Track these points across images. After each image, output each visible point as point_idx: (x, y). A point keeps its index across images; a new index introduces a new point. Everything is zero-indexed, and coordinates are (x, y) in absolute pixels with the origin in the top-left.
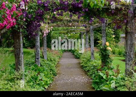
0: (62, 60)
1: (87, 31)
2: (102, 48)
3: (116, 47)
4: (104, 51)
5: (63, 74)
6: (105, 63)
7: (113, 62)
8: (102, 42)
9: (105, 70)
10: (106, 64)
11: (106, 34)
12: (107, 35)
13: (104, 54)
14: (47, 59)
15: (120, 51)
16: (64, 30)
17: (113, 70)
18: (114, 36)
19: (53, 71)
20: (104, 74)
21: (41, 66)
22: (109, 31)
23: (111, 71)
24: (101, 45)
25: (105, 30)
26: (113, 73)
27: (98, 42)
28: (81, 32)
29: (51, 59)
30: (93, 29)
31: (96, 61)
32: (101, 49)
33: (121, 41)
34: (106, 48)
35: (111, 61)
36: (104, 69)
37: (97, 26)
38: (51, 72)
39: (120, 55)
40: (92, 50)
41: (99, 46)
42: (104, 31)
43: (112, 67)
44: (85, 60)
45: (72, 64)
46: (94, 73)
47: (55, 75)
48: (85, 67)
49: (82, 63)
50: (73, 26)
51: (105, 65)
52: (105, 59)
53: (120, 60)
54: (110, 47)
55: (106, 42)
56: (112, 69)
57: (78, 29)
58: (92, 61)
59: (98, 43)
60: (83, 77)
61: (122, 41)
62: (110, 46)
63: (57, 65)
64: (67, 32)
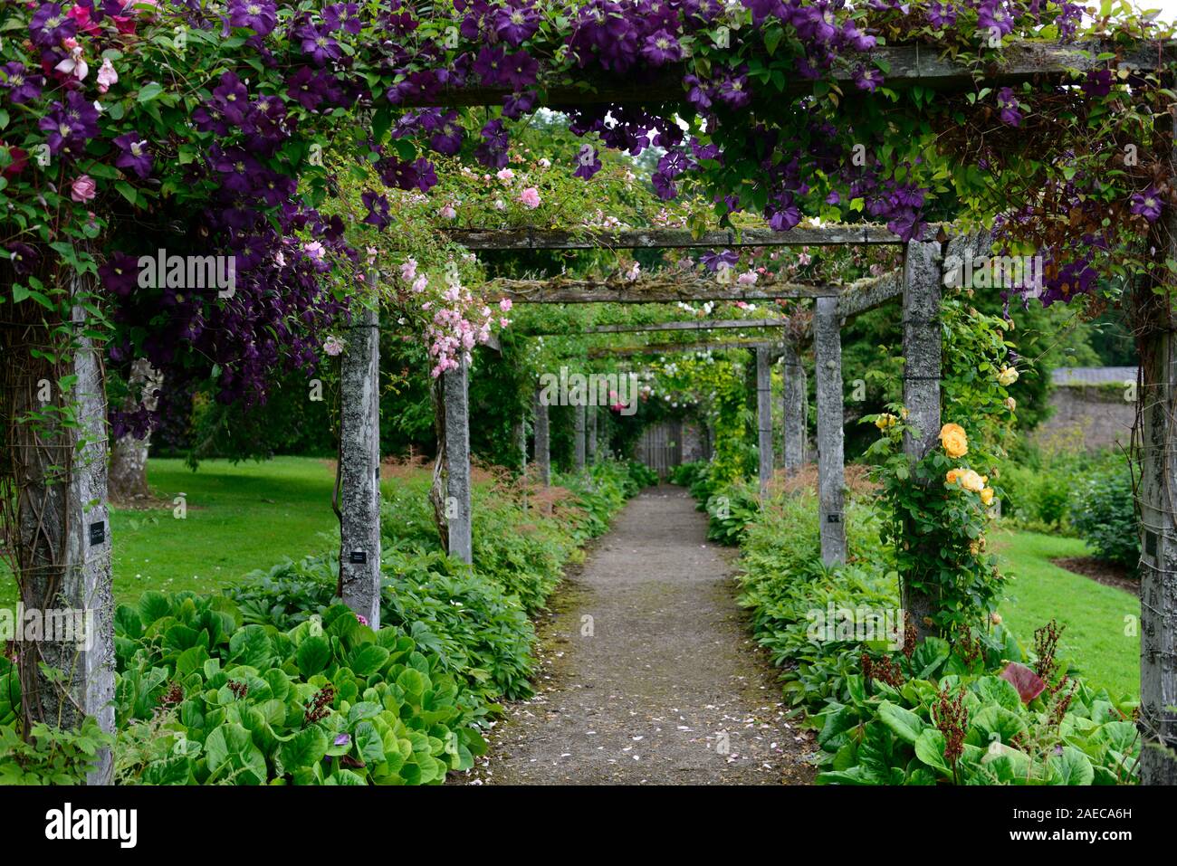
0: (611, 557)
1: (792, 336)
2: (903, 473)
3: (1020, 456)
4: (922, 504)
5: (591, 677)
6: (934, 609)
7: (1004, 597)
8: (904, 422)
9: (929, 669)
10: (943, 613)
11: (946, 355)
12: (948, 370)
13: (927, 529)
14: (475, 551)
15: (1048, 487)
16: (619, 328)
17: (1002, 676)
18: (1010, 375)
19: (499, 660)
20: (926, 717)
21: (391, 618)
22: (964, 330)
23: (983, 681)
24: (897, 447)
25: (935, 324)
26: (1006, 712)
27: (872, 425)
28: (752, 351)
29: (503, 553)
30: (837, 319)
31: (859, 576)
32: (900, 488)
33: (1054, 420)
34: (941, 480)
35: (987, 593)
36: (929, 661)
37: (868, 290)
38: (478, 664)
39: (1048, 521)
40: (826, 484)
41: (880, 459)
42: (925, 332)
43: (994, 643)
44: (771, 560)
45: (677, 591)
46: (836, 685)
47: (513, 691)
48: (772, 621)
49: (753, 587)
50: (680, 293)
51: (929, 621)
52: (930, 576)
53: (1052, 558)
54: (980, 472)
55: (944, 421)
56: (992, 660)
57: (726, 324)
58: (830, 574)
59: (873, 432)
60: (749, 722)
61: (1064, 418)
62: (976, 459)
63: (560, 600)
64: (652, 345)
